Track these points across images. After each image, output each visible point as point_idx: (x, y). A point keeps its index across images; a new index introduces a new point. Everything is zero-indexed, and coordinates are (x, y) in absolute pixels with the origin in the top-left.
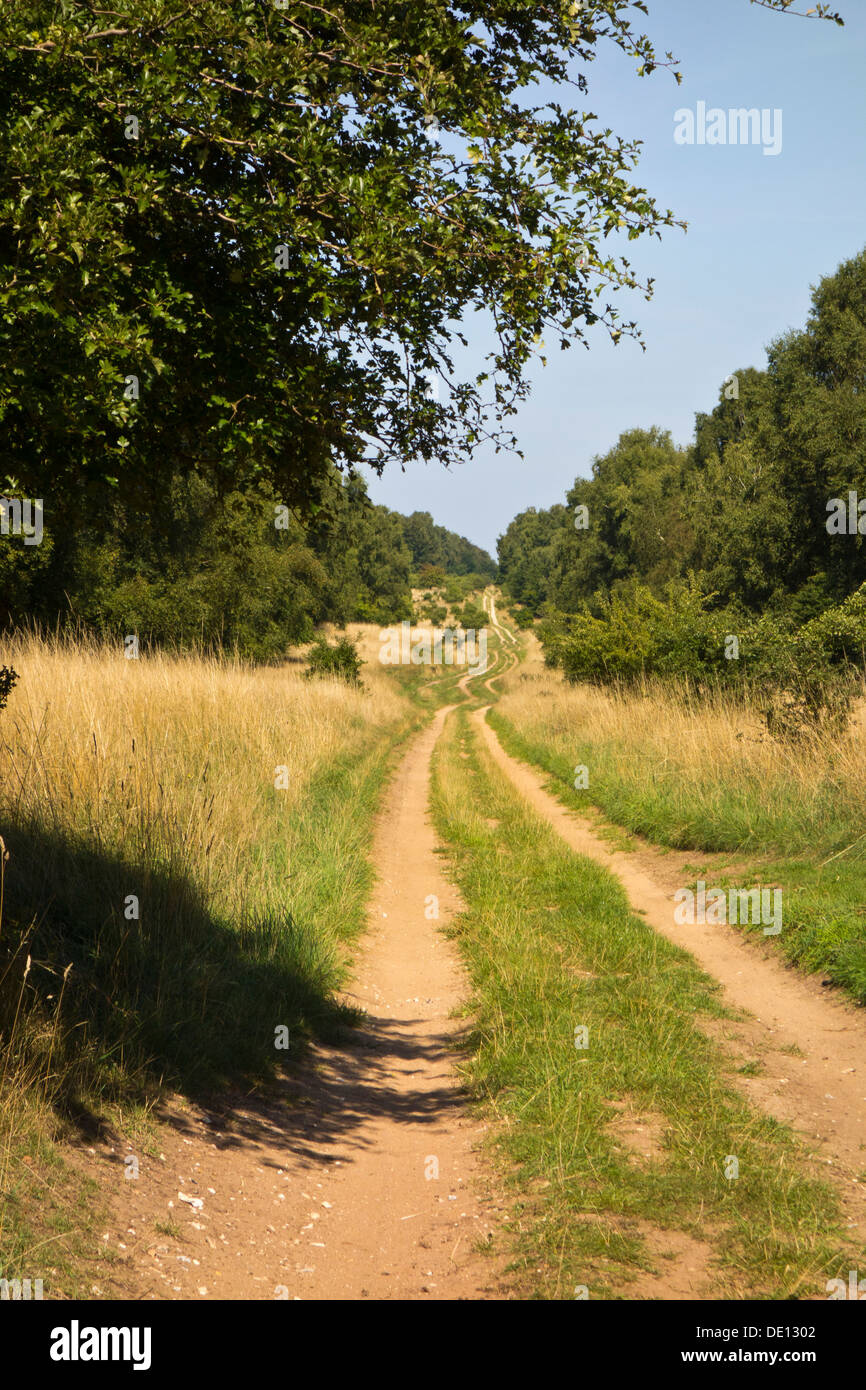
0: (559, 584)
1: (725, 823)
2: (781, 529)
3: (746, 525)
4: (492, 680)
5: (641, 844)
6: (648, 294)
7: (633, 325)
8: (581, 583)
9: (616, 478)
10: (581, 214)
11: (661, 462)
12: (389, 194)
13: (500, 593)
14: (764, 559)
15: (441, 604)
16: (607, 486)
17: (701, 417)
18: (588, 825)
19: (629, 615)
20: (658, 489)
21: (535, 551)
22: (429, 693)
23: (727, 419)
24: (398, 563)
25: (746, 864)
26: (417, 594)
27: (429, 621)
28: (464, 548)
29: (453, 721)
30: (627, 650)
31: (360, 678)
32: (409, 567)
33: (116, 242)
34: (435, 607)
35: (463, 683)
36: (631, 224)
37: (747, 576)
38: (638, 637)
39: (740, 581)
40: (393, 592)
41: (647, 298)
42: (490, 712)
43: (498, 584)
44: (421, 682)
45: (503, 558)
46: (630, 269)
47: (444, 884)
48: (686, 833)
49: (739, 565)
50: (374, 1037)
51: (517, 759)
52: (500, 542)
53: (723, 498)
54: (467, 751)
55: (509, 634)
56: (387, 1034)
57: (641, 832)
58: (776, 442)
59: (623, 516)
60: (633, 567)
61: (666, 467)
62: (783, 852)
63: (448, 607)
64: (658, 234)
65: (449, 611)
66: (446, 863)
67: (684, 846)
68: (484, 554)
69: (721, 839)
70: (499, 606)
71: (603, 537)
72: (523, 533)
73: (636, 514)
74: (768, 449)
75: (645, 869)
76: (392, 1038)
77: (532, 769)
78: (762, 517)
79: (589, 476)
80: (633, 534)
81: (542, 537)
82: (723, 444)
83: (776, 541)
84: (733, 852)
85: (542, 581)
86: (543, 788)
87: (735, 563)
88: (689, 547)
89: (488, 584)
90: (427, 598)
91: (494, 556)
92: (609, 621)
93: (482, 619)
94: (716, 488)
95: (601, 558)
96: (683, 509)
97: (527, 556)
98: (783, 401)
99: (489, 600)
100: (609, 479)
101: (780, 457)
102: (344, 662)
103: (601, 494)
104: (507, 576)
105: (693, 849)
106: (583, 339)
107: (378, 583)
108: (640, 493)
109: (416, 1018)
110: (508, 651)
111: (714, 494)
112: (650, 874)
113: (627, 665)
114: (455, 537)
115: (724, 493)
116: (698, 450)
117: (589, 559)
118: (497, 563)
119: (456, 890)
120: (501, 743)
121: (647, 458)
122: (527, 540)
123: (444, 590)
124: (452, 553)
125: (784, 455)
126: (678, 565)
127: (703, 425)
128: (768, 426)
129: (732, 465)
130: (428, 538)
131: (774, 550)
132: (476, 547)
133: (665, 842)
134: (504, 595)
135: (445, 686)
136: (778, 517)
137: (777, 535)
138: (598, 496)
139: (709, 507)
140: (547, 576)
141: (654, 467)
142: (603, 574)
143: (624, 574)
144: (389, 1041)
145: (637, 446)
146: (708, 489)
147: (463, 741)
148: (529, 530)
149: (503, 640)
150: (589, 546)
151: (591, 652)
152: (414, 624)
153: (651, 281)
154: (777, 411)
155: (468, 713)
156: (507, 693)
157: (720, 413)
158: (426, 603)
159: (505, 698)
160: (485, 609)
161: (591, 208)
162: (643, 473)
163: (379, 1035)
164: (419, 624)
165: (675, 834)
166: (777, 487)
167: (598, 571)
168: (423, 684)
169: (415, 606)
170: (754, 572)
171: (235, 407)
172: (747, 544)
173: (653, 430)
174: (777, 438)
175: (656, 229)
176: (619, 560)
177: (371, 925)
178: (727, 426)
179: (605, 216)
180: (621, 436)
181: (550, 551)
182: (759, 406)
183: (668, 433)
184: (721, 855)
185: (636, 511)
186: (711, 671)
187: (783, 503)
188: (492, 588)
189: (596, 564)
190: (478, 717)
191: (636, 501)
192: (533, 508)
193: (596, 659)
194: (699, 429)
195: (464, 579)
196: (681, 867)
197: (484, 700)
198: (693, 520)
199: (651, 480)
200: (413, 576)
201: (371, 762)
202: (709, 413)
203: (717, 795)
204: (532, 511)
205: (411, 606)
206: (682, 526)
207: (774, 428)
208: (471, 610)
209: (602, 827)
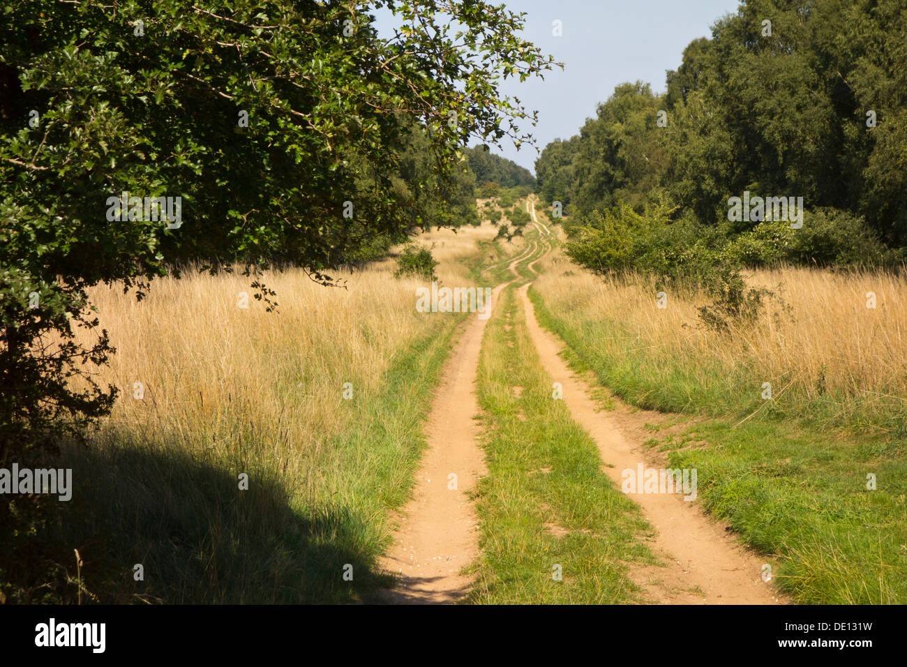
0: (577, 192)
1: (673, 392)
2: (726, 153)
3: (702, 151)
4: (533, 263)
5: (618, 404)
6: (534, 122)
7: (530, 136)
8: (592, 192)
9: (613, 118)
10: (486, 66)
11: (644, 105)
12: (341, 70)
13: (538, 199)
14: (715, 174)
15: (497, 209)
16: (607, 123)
17: (670, 73)
18: (585, 387)
19: (618, 225)
20: (643, 124)
21: (561, 169)
22: (489, 275)
23: (689, 74)
24: (466, 182)
25: (686, 423)
26: (480, 203)
27: (489, 222)
28: (512, 168)
29: (504, 296)
30: (617, 249)
31: (435, 275)
32: (474, 184)
33: (133, 137)
34: (493, 211)
35: (512, 266)
36: (522, 70)
37: (703, 186)
38: (624, 240)
39: (699, 191)
40: (463, 203)
41: (534, 124)
42: (530, 287)
43: (536, 193)
44: (483, 267)
45: (539, 174)
46: (521, 105)
47: (475, 449)
48: (648, 397)
49: (698, 180)
50: (404, 595)
51: (544, 329)
52: (537, 164)
53: (687, 130)
54: (510, 324)
55: (545, 227)
56: (415, 591)
57: (620, 394)
58: (720, 92)
59: (619, 145)
60: (627, 179)
61: (647, 108)
62: (711, 415)
63: (502, 210)
64: (542, 76)
65: (503, 213)
66: (480, 428)
67: (646, 407)
68: (526, 172)
69: (670, 403)
70: (538, 208)
71: (606, 159)
72: (552, 156)
73: (628, 143)
74: (715, 98)
75: (619, 426)
76: (417, 595)
77: (554, 337)
78: (712, 145)
79: (595, 117)
80: (627, 157)
81: (566, 159)
82: (686, 92)
83: (723, 162)
84: (678, 413)
85: (567, 190)
86: (558, 354)
87: (695, 178)
88: (665, 165)
89: (530, 193)
90: (487, 205)
91: (533, 173)
92: (604, 230)
93: (525, 218)
94: (682, 123)
95: (606, 174)
96: (660, 140)
97: (555, 172)
98: (724, 64)
99: (530, 205)
100: (608, 119)
101: (724, 103)
102: (423, 264)
103: (603, 129)
104: (542, 188)
105: (653, 409)
106: (498, 144)
107: (453, 197)
108: (631, 128)
109: (437, 575)
110: (544, 241)
111: (681, 128)
112: (622, 429)
113: (618, 260)
114: (506, 161)
115: (688, 127)
116: (669, 96)
117: (598, 175)
118: (536, 177)
119: (483, 454)
120: (535, 314)
121: (635, 103)
122: (555, 161)
123: (499, 199)
124: (504, 172)
125: (726, 101)
126: (658, 178)
127: (671, 78)
128: (714, 81)
129: (693, 107)
130: (486, 163)
131: (722, 168)
132: (520, 167)
133: (634, 403)
134: (541, 200)
135: (500, 269)
136: (724, 145)
137: (723, 157)
138: (602, 131)
139: (678, 136)
140: (570, 186)
141: (639, 109)
142: (607, 185)
143: (621, 185)
144: (415, 598)
145: (627, 95)
146: (677, 124)
147: (508, 315)
148: (555, 155)
149: (541, 232)
150: (597, 165)
151: (593, 252)
152: (479, 224)
153: (536, 113)
154: (720, 70)
155: (514, 289)
156: (542, 273)
157: (683, 70)
158: (487, 209)
159: (541, 277)
160: (528, 211)
161: (492, 61)
162: (633, 114)
163: (408, 593)
164: (482, 223)
165: (641, 399)
166: (722, 124)
167: (603, 183)
168: (485, 268)
169: (479, 211)
170: (708, 184)
171: (245, 218)
172: (703, 164)
173: (638, 83)
174: (721, 89)
175: (540, 73)
176: (618, 175)
177: (416, 492)
178: (688, 79)
179: (503, 66)
180: (616, 88)
181: (571, 169)
182: (708, 67)
183: (648, 84)
184: (671, 415)
185: (628, 140)
186: (674, 266)
187: (726, 135)
188: (533, 195)
189: (602, 179)
190: (522, 293)
191: (628, 133)
192: (559, 139)
193: (596, 257)
194: (669, 82)
195: (512, 190)
196: (643, 425)
197: (527, 279)
198: (667, 147)
199: (637, 118)
200: (477, 190)
201: (436, 344)
202: (676, 70)
203: (668, 370)
204: (557, 141)
205: (476, 211)
206: (660, 150)
207: (718, 83)
208: (518, 212)
209: (595, 388)
